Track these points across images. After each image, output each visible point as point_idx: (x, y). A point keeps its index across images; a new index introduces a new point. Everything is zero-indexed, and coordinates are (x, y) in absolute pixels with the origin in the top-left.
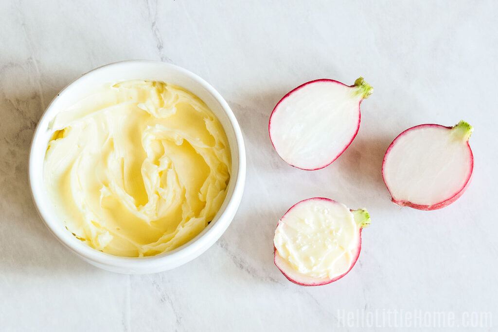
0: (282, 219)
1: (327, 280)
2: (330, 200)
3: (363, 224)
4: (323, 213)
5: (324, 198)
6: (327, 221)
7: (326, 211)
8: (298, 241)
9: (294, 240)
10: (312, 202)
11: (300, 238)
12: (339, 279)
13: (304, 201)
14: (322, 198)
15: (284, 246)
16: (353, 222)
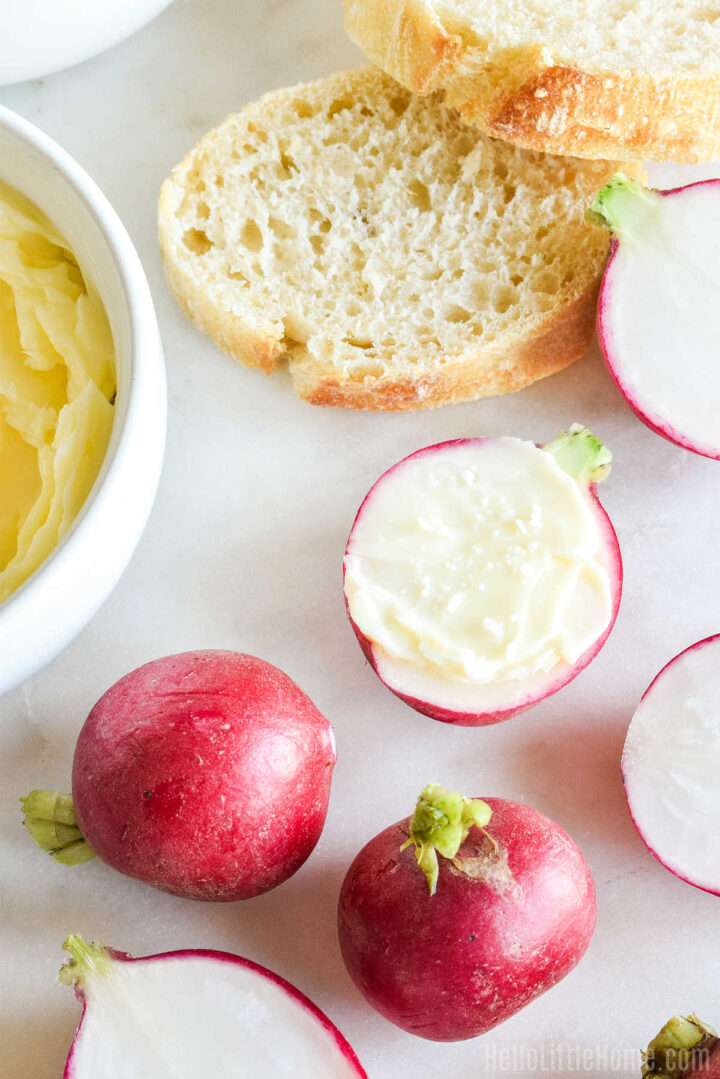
0: (350, 550)
1: (563, 673)
2: (463, 442)
3: (594, 471)
4: (461, 482)
5: (444, 444)
6: (485, 501)
7: (469, 477)
8: (426, 592)
9: (415, 593)
10: (414, 467)
11: (427, 581)
12: (595, 655)
13: (388, 472)
14: (438, 446)
15: (390, 619)
16: (561, 474)
